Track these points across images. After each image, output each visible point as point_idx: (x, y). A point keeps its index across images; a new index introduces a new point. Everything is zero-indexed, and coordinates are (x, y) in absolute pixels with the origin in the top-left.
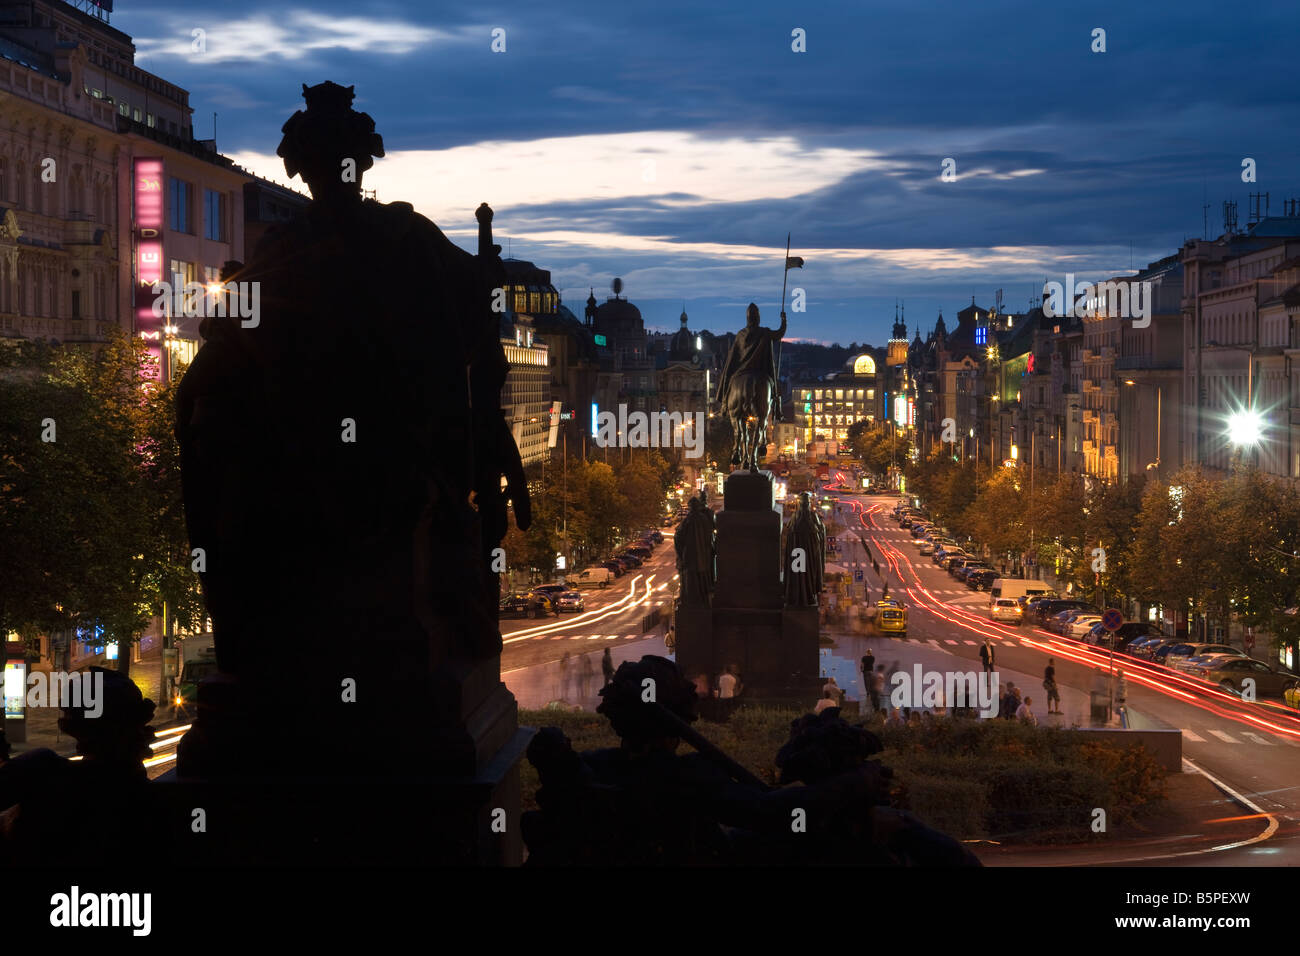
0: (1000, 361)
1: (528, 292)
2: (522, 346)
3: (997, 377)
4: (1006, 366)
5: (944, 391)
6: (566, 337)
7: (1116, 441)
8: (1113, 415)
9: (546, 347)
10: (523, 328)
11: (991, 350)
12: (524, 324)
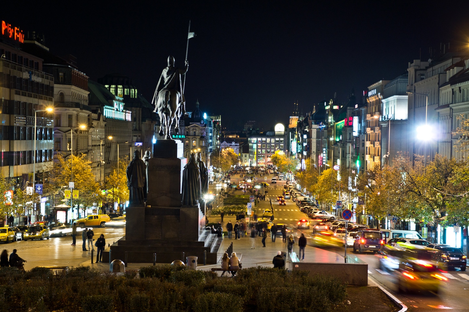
0: (334, 123)
1: (124, 88)
2: (117, 110)
3: (333, 130)
4: (336, 125)
5: (311, 137)
6: (141, 109)
7: (380, 154)
8: (378, 142)
9: (130, 112)
10: (118, 102)
11: (330, 118)
12: (119, 100)
